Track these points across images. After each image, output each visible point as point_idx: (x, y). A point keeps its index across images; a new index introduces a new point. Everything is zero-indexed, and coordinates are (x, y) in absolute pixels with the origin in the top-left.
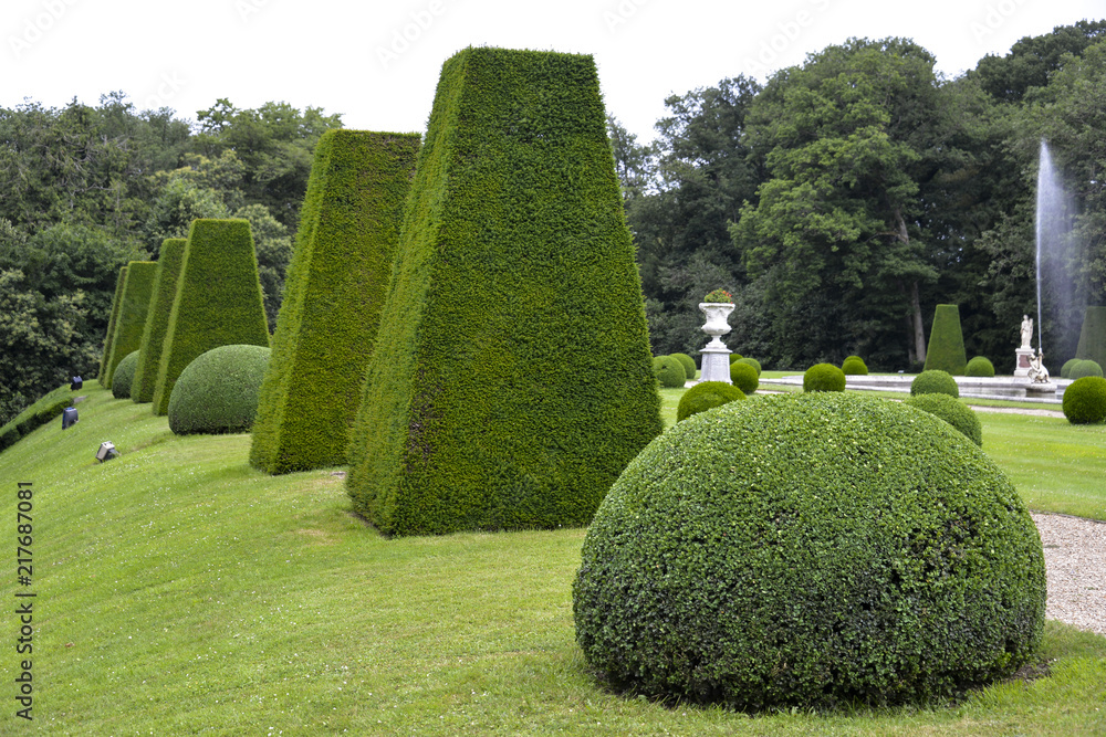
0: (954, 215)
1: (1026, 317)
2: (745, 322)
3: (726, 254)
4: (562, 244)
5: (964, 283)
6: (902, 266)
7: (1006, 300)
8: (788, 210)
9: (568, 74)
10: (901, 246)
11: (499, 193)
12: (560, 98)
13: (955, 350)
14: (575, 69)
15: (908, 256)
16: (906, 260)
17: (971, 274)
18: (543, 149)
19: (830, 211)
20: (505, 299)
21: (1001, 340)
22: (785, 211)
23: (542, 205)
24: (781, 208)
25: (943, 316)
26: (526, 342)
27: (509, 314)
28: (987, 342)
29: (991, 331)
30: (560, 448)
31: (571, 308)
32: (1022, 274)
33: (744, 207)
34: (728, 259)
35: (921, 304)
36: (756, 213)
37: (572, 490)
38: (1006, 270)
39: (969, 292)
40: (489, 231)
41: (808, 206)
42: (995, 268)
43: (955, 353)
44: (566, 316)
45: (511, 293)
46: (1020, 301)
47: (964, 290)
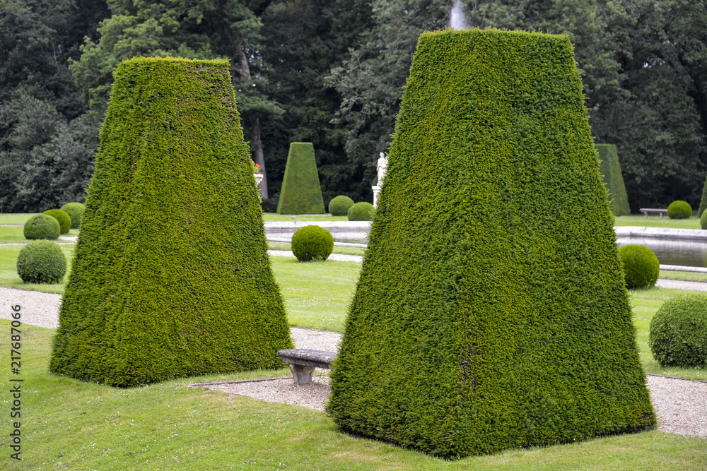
0: (293, 49)
1: (382, 154)
2: (77, 159)
3: (48, 88)
4: (560, 201)
5: (305, 118)
6: (247, 102)
7: (357, 137)
8: (133, 47)
9: (553, 54)
10: (243, 82)
11: (510, 157)
12: (549, 74)
13: (311, 188)
14: (558, 49)
15: (251, 91)
16: (250, 95)
17: (312, 109)
18: (539, 118)
19: (176, 48)
20: (522, 250)
21: (346, 176)
22: (129, 48)
23: (543, 169)
24: (126, 45)
25: (298, 154)
26: (540, 286)
27: (526, 263)
28: (330, 177)
29: (335, 166)
30: (570, 374)
31: (570, 256)
32: (374, 111)
33: (85, 44)
34: (51, 93)
35: (262, 139)
36: (98, 49)
37: (580, 410)
38: (357, 107)
39: (310, 127)
40: (507, 191)
41: (154, 43)
42: (346, 106)
43: (311, 191)
44: (567, 263)
45: (526, 245)
46: (371, 138)
47: (306, 125)
